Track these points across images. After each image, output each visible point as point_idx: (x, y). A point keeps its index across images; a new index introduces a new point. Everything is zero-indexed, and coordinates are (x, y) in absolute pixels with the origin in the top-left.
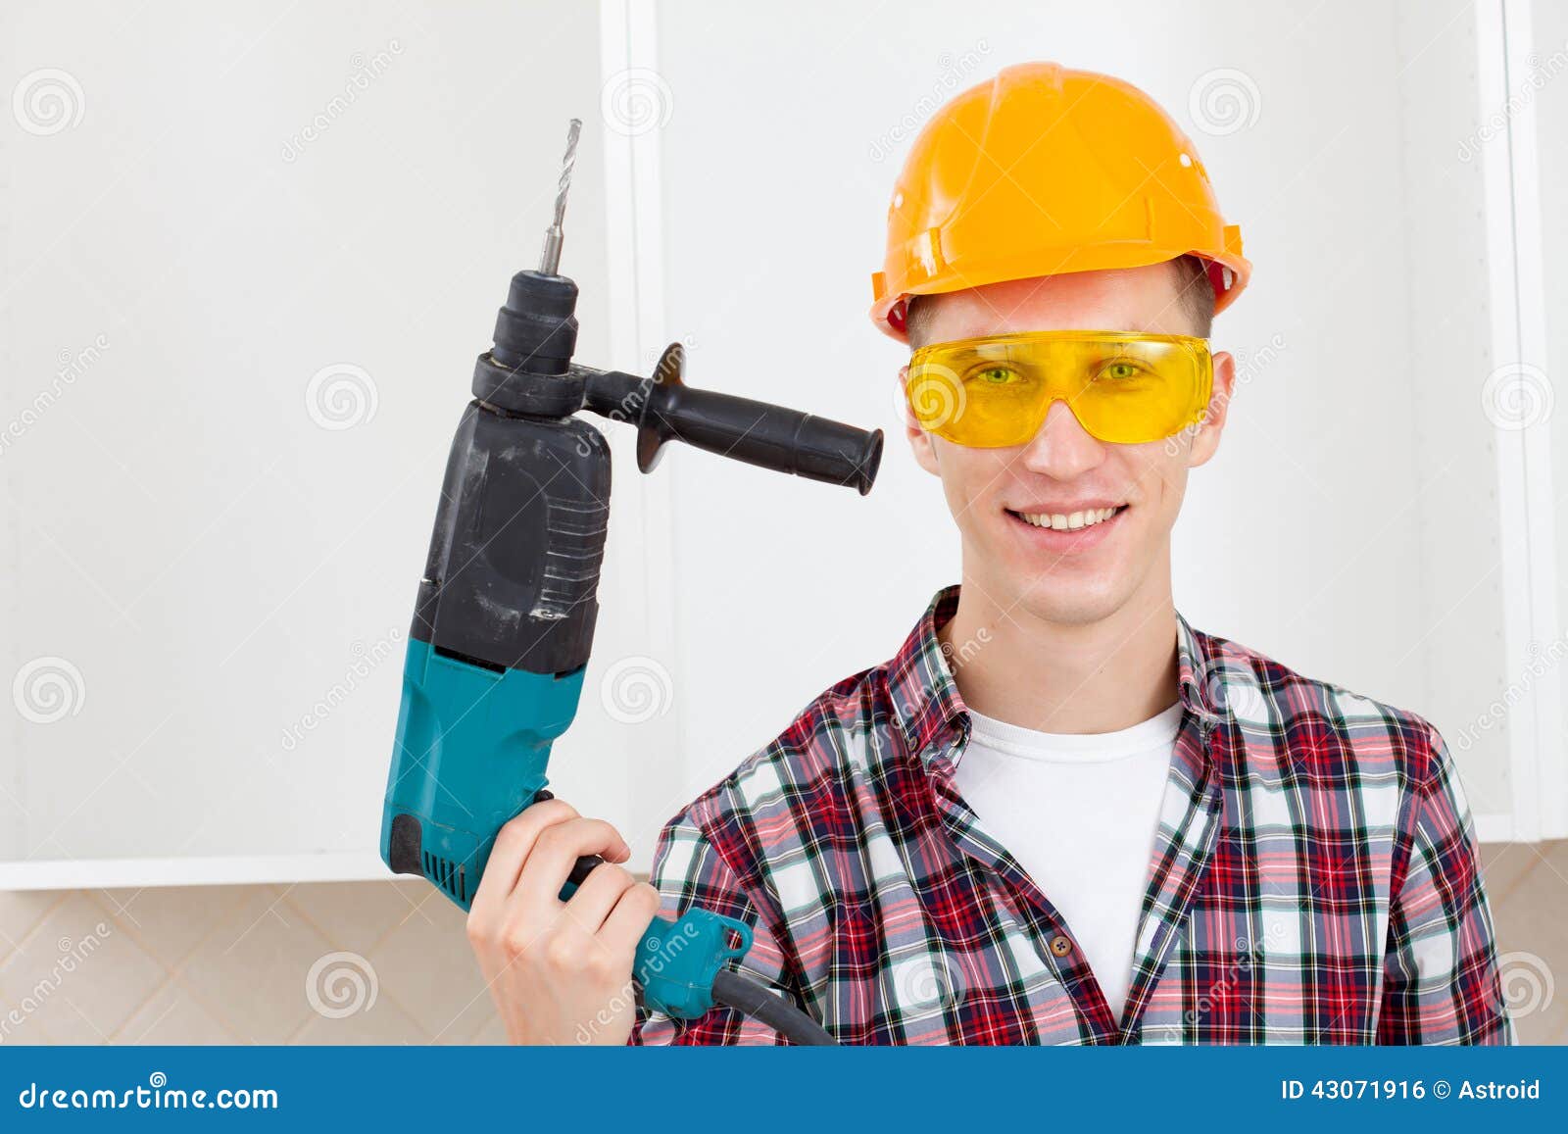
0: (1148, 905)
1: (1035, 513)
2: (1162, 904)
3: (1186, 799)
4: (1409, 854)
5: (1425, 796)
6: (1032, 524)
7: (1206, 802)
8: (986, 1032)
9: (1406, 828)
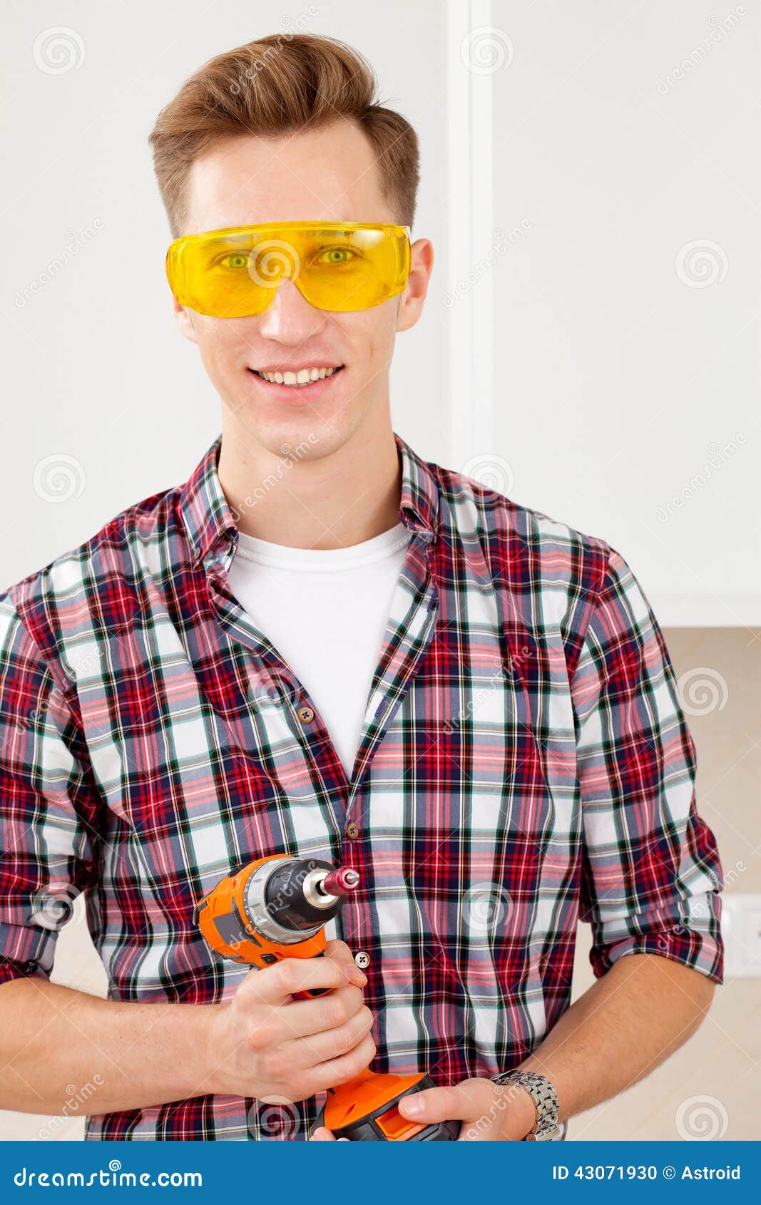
0: (375, 683)
1: (271, 372)
2: (386, 683)
3: (410, 598)
4: (579, 651)
5: (598, 604)
6: (269, 381)
7: (426, 601)
8: (244, 779)
9: (578, 630)
